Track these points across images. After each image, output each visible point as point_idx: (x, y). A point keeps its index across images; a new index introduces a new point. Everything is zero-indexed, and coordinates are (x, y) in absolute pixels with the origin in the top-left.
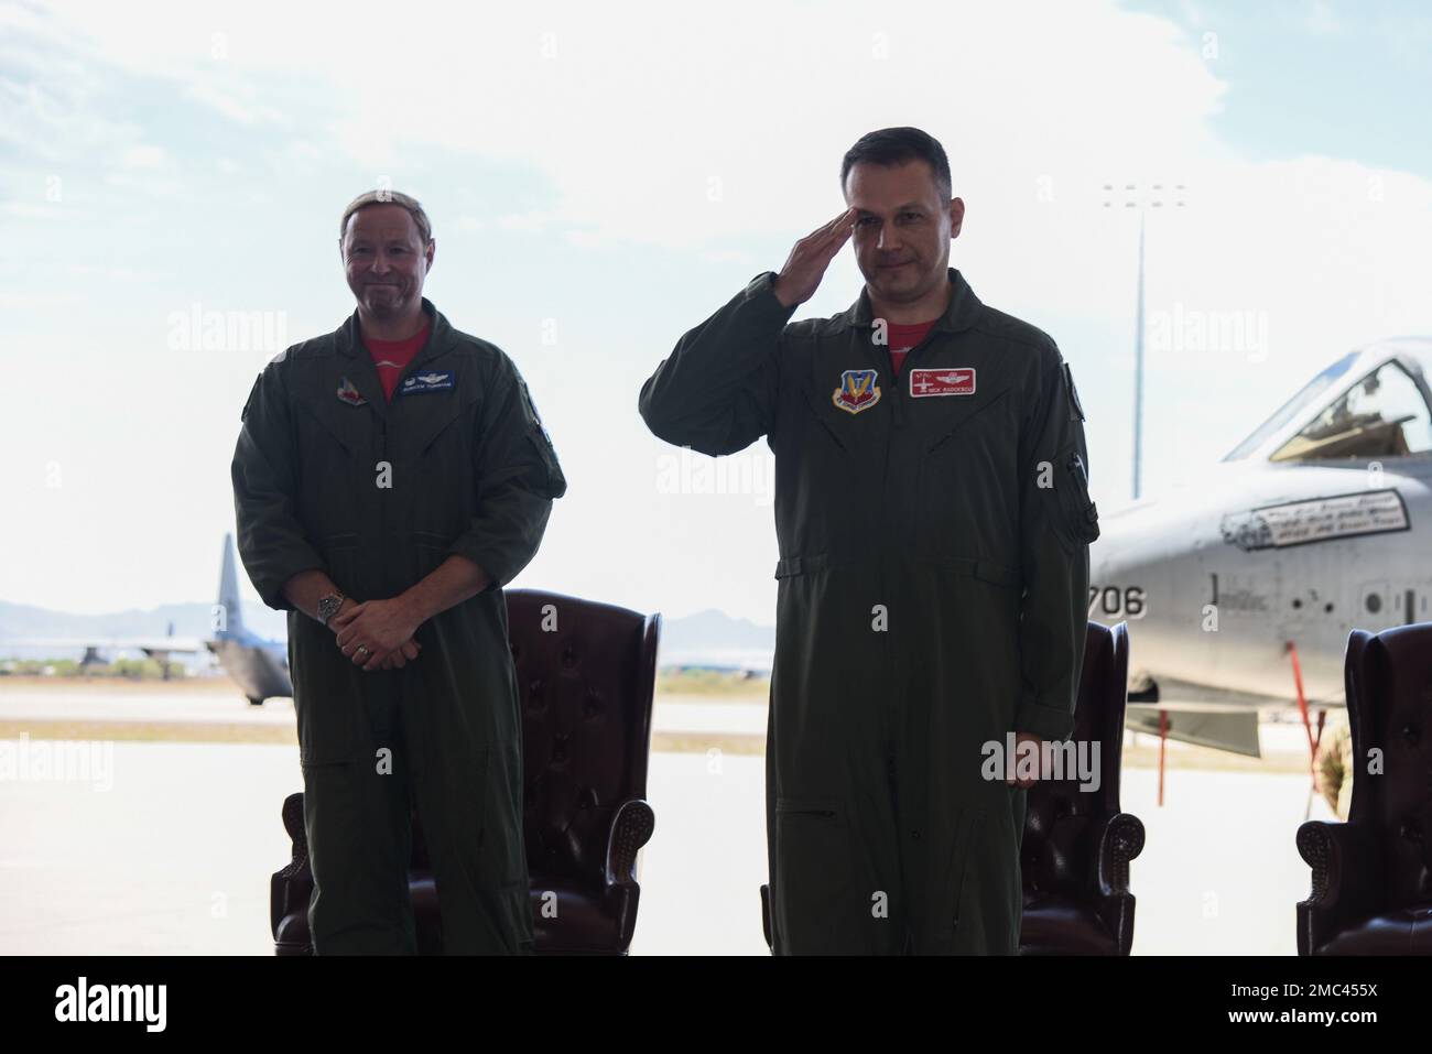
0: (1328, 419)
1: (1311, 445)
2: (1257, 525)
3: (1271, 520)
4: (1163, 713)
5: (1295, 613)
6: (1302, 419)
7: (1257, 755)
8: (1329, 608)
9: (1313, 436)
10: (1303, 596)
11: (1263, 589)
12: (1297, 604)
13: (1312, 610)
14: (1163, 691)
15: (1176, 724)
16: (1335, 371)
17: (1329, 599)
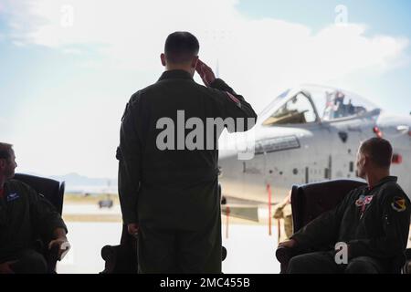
0: (281, 111)
1: (276, 120)
2: (258, 146)
3: (263, 145)
4: (228, 208)
5: (270, 175)
6: (272, 112)
7: (257, 221)
8: (281, 173)
9: (276, 117)
10: (273, 169)
11: (260, 167)
12: (271, 172)
13: (276, 174)
14: (227, 201)
15: (232, 211)
16: (283, 95)
17: (281, 170)
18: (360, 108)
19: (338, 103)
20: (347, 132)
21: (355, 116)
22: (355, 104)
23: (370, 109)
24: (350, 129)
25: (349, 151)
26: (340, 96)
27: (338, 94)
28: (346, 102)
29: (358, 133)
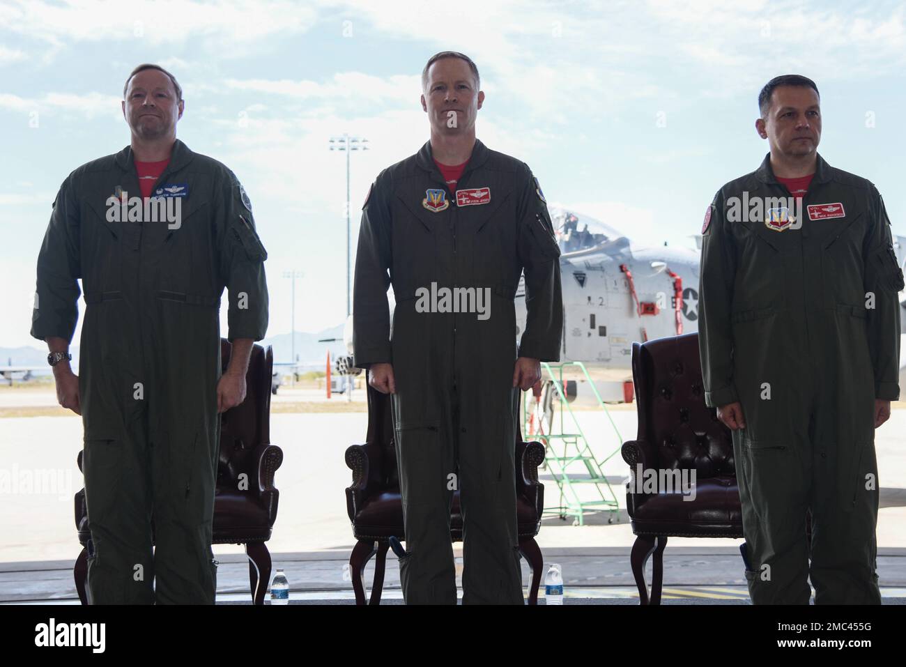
18: (600, 238)
19: (570, 230)
20: (585, 271)
21: (595, 247)
22: (593, 231)
23: (613, 238)
24: (589, 267)
25: (589, 298)
26: (572, 220)
27: (569, 217)
28: (580, 229)
29: (600, 273)
